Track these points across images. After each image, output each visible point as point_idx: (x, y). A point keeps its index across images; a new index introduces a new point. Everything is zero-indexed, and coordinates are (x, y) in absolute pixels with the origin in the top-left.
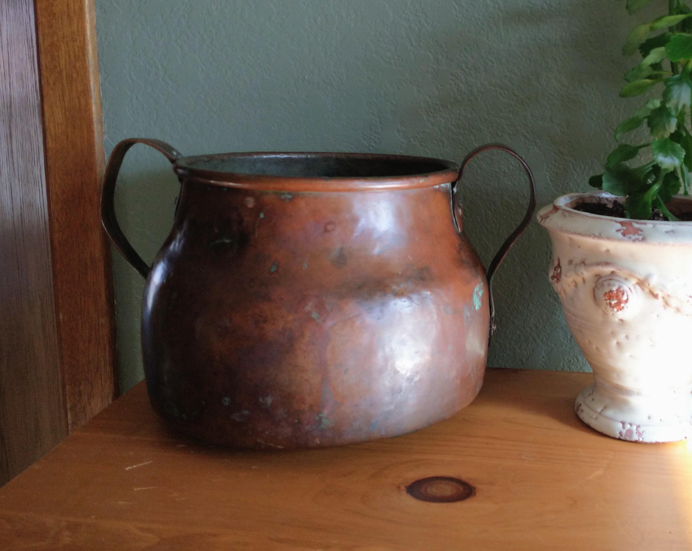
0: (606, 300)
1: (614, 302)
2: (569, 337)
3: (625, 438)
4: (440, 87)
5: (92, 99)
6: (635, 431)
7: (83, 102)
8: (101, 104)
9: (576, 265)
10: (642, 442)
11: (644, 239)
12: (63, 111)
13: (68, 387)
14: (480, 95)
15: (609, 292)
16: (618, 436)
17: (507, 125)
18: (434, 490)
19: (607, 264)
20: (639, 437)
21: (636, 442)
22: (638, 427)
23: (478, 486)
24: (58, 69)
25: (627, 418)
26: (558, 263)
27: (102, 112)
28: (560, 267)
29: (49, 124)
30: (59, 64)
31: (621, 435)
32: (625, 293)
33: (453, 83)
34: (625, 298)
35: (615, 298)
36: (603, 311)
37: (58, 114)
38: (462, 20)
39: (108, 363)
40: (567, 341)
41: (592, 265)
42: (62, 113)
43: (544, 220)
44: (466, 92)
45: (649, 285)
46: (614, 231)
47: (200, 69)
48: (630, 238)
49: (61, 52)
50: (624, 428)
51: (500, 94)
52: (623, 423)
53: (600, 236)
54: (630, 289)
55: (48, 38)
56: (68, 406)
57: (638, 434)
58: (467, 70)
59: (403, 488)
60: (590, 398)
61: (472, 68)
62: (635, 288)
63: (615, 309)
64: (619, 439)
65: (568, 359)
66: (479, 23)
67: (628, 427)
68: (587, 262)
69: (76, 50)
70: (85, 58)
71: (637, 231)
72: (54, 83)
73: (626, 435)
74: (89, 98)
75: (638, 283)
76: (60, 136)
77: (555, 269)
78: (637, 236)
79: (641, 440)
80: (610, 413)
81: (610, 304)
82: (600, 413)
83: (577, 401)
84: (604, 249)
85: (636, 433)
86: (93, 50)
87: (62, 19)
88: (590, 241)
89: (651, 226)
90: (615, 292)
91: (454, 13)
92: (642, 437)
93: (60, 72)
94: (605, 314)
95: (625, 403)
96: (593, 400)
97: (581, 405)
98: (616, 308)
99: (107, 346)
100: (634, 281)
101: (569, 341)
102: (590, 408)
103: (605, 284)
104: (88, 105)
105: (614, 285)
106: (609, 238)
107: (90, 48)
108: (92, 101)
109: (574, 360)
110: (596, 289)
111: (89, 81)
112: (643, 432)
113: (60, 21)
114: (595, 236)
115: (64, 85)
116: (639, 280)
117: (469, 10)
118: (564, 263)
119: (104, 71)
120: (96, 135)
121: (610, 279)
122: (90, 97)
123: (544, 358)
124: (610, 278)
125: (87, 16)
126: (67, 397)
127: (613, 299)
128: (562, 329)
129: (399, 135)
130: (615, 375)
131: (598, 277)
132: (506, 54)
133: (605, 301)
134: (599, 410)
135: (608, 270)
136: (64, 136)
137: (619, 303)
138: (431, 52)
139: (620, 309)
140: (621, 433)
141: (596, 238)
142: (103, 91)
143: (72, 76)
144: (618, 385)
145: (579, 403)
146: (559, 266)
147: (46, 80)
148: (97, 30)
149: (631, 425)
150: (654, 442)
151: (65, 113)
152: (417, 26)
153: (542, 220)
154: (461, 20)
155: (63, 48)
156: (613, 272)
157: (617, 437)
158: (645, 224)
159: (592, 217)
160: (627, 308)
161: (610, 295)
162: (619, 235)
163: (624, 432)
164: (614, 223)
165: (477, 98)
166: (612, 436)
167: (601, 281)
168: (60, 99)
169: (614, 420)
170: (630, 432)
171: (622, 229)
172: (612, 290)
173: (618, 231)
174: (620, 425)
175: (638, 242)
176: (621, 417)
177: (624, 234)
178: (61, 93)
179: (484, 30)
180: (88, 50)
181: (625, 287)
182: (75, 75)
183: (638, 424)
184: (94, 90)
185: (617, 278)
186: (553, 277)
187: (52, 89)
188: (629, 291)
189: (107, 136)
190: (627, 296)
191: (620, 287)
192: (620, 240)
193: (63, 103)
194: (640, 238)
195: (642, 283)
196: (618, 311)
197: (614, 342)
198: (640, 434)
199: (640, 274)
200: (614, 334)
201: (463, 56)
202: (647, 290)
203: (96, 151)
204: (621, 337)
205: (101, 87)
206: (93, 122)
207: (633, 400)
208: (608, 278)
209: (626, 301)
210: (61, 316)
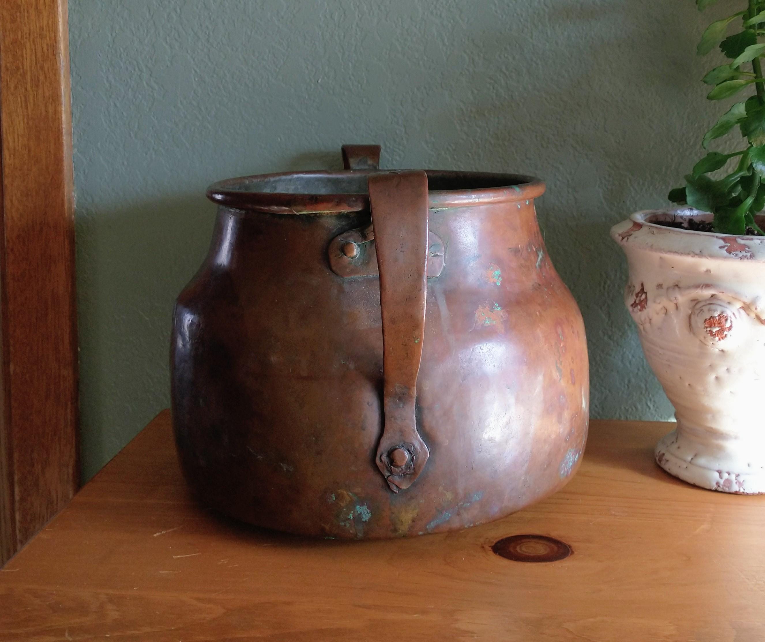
0: (707, 327)
1: (715, 330)
2: (626, 382)
3: (723, 489)
4: (476, 92)
5: (62, 107)
6: (734, 481)
7: (51, 110)
8: (72, 113)
9: (668, 289)
10: (744, 493)
11: (752, 257)
12: (26, 120)
13: (16, 455)
14: (522, 100)
15: (710, 319)
16: (714, 487)
17: (554, 135)
18: (524, 549)
19: (708, 286)
20: (739, 487)
21: (736, 493)
22: (738, 476)
23: (573, 544)
24: (21, 71)
25: (724, 466)
26: (640, 288)
27: (72, 122)
28: (646, 293)
29: (7, 135)
30: (23, 64)
31: (719, 486)
32: (729, 319)
33: (491, 88)
34: (728, 325)
35: (716, 325)
36: (701, 341)
37: (19, 123)
38: (502, 16)
39: (69, 423)
40: (624, 387)
41: (689, 287)
42: (24, 122)
43: (626, 238)
44: (506, 97)
45: (756, 309)
46: (717, 247)
47: (193, 72)
48: (736, 255)
49: (26, 51)
50: (721, 477)
51: (546, 99)
52: (720, 472)
53: (701, 254)
54: (734, 314)
55: (9, 33)
56: (16, 478)
57: (738, 483)
58: (507, 73)
59: (487, 547)
60: (675, 446)
61: (514, 70)
62: (739, 313)
63: (717, 338)
64: (716, 491)
65: (625, 408)
66: (522, 20)
67: (726, 476)
68: (681, 285)
69: (45, 49)
70: (55, 58)
71: (743, 248)
72: (16, 87)
73: (724, 485)
74: (58, 105)
75: (742, 308)
76: (20, 149)
77: (637, 295)
78: (744, 253)
79: (742, 490)
80: (702, 461)
81: (711, 332)
82: (690, 462)
83: (657, 452)
84: (703, 269)
85: (736, 483)
86: (65, 49)
87: (28, 12)
88: (689, 260)
89: (759, 241)
90: (717, 318)
91: (493, 8)
92: (744, 488)
93: (24, 75)
94: (703, 344)
95: (720, 448)
96: (679, 448)
97: (664, 454)
98: (718, 336)
99: (69, 403)
100: (738, 305)
101: (626, 387)
102: (677, 457)
103: (705, 309)
104: (57, 113)
105: (715, 310)
106: (712, 256)
107: (62, 46)
108: (62, 109)
109: (632, 409)
110: (692, 316)
111: (59, 85)
112: (744, 481)
113: (26, 14)
114: (695, 254)
115: (28, 90)
116: (744, 303)
117: (511, 5)
118: (650, 288)
119: (76, 73)
120: (65, 148)
121: (711, 304)
122: (60, 104)
123: (596, 406)
124: (711, 302)
125: (60, 9)
126: (15, 467)
127: (714, 327)
128: (618, 372)
129: (428, 147)
130: (709, 416)
131: (695, 301)
132: (553, 55)
133: (704, 328)
134: (689, 458)
135: (707, 293)
136: (26, 149)
137: (722, 330)
138: (465, 52)
139: (722, 338)
140: (718, 484)
141: (696, 256)
142: (73, 97)
143: (38, 78)
144: (712, 428)
145: (662, 452)
146: (642, 291)
147: (5, 83)
148: (70, 25)
149: (729, 474)
150: (757, 492)
151: (28, 123)
152: (450, 22)
153: (623, 238)
154: (500, 16)
155: (28, 45)
156: (713, 296)
157: (714, 489)
158: (752, 239)
159: (687, 233)
160: (731, 336)
161: (710, 322)
162: (724, 252)
163: (722, 482)
164: (715, 239)
165: (518, 105)
166: (708, 488)
167: (698, 306)
168: (21, 106)
169: (709, 469)
170: (728, 482)
171: (726, 246)
172: (713, 315)
173: (721, 248)
174: (717, 475)
175: (746, 260)
176: (716, 465)
177: (729, 252)
178: (23, 99)
179: (527, 28)
180: (59, 49)
181: (729, 312)
182: (42, 78)
183: (737, 472)
184: (65, 95)
185: (719, 302)
186: (634, 305)
187: (12, 94)
188: (732, 316)
189: (76, 150)
190: (731, 322)
191: (722, 313)
192: (725, 258)
193: (25, 110)
194: (749, 255)
195: (747, 308)
196: (719, 339)
197: (712, 377)
198: (740, 484)
199: (746, 297)
200: (712, 367)
201: (503, 57)
202: (753, 315)
203: (65, 168)
204: (721, 371)
205: (71, 92)
206: (62, 133)
207: (730, 446)
208: (708, 302)
209: (730, 328)
210: (12, 367)
